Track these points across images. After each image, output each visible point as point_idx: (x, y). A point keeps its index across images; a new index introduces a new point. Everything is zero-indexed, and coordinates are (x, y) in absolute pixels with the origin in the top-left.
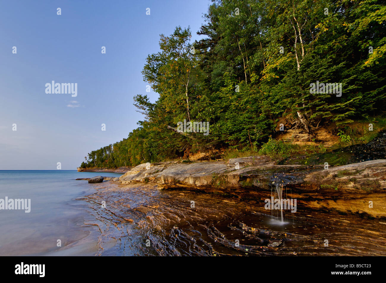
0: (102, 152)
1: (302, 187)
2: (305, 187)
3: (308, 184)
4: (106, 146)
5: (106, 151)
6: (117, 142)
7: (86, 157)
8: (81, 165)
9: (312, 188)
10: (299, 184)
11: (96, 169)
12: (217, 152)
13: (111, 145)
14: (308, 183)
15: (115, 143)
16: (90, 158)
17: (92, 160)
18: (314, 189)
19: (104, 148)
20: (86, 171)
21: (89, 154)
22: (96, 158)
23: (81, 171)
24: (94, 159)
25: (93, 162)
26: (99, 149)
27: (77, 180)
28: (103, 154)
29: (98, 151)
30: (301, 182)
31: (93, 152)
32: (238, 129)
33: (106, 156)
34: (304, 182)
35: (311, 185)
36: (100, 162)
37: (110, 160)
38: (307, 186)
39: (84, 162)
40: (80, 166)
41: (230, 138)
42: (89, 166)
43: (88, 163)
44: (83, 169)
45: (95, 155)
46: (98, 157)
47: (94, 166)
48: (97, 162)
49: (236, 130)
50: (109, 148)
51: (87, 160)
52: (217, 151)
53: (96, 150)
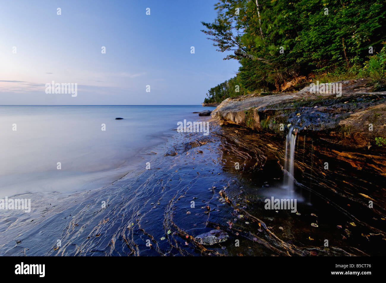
0: (220, 89)
1: (333, 138)
2: (339, 139)
3: (345, 133)
4: (222, 83)
5: (223, 87)
6: (231, 78)
7: (207, 94)
8: (204, 100)
9: (357, 144)
10: (326, 132)
11: (216, 104)
12: (303, 80)
13: (226, 81)
14: (346, 131)
15: (230, 79)
16: (211, 95)
17: (212, 96)
18: (360, 146)
19: (221, 84)
20: (208, 106)
21: (209, 91)
22: (215, 94)
23: (205, 106)
24: (213, 95)
25: (213, 98)
26: (217, 85)
27: (193, 113)
28: (220, 91)
29: (216, 88)
30: (332, 127)
31: (212, 89)
32: (327, 40)
33: (223, 92)
34: (338, 128)
35: (352, 135)
36: (218, 98)
37: (226, 96)
38: (344, 137)
39: (206, 98)
40: (204, 102)
41: (314, 56)
42: (210, 101)
43: (209, 99)
44: (206, 104)
45: (214, 92)
46: (216, 94)
47: (214, 102)
48: (216, 98)
49: (324, 41)
50: (224, 84)
51: (209, 97)
52: (304, 78)
53: (214, 87)
